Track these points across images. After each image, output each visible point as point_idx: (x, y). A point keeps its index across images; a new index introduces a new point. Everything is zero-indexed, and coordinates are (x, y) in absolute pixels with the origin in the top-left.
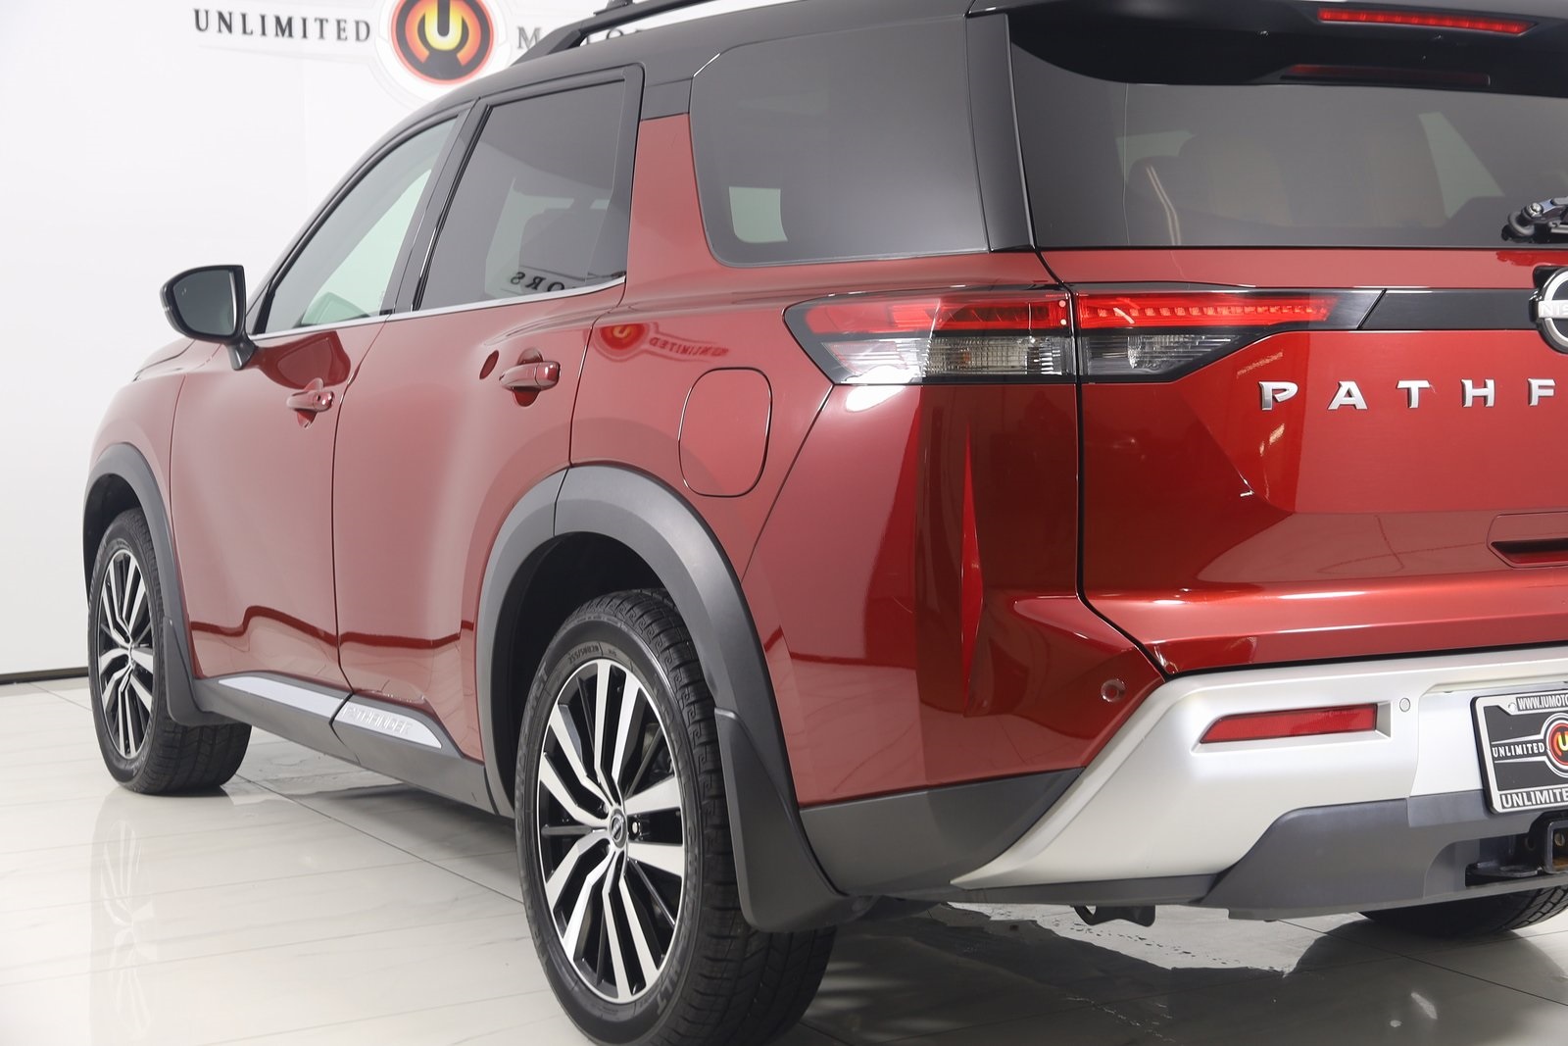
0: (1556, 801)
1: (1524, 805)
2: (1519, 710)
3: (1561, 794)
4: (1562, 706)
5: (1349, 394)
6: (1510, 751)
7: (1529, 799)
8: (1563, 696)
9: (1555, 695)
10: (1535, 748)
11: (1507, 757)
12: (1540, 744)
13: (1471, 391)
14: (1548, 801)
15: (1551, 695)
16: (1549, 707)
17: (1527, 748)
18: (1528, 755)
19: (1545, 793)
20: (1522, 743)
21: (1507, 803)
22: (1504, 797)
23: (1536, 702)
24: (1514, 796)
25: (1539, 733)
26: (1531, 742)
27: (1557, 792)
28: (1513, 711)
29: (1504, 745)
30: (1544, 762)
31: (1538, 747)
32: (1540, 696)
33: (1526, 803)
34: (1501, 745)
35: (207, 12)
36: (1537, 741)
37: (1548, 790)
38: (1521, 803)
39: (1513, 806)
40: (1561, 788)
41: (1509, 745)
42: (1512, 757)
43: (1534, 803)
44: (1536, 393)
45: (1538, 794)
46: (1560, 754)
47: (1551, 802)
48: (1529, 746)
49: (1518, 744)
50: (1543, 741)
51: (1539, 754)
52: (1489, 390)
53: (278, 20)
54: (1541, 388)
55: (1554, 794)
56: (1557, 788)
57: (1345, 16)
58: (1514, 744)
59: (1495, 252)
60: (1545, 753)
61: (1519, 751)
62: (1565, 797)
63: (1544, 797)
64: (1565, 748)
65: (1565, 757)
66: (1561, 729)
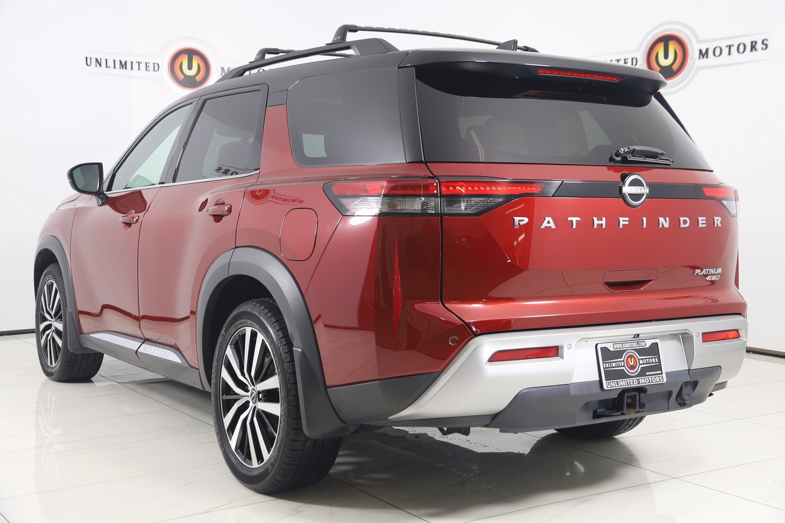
0: (628, 385)
1: (616, 387)
2: (614, 348)
3: (630, 382)
4: (630, 347)
5: (549, 222)
6: (610, 365)
7: (618, 384)
9: (628, 343)
10: (620, 364)
11: (609, 368)
13: (596, 222)
14: (625, 385)
15: (626, 343)
16: (626, 348)
18: (617, 367)
19: (624, 381)
21: (609, 386)
22: (608, 383)
23: (621, 345)
24: (612, 383)
25: (622, 358)
26: (619, 361)
27: (628, 381)
28: (612, 349)
30: (623, 370)
32: (623, 343)
34: (607, 363)
35: (91, 58)
36: (621, 361)
38: (614, 386)
39: (611, 387)
41: (610, 362)
42: (611, 367)
43: (619, 386)
44: (622, 223)
45: (621, 382)
46: (629, 366)
48: (618, 363)
49: (614, 362)
50: (623, 361)
51: (622, 366)
52: (603, 222)
53: (121, 62)
54: (623, 221)
55: (627, 382)
56: (628, 380)
57: (548, 72)
58: (612, 362)
59: (606, 167)
60: (624, 366)
61: (614, 365)
62: (631, 384)
63: (623, 384)
64: (632, 364)
65: (632, 367)
66: (631, 357)
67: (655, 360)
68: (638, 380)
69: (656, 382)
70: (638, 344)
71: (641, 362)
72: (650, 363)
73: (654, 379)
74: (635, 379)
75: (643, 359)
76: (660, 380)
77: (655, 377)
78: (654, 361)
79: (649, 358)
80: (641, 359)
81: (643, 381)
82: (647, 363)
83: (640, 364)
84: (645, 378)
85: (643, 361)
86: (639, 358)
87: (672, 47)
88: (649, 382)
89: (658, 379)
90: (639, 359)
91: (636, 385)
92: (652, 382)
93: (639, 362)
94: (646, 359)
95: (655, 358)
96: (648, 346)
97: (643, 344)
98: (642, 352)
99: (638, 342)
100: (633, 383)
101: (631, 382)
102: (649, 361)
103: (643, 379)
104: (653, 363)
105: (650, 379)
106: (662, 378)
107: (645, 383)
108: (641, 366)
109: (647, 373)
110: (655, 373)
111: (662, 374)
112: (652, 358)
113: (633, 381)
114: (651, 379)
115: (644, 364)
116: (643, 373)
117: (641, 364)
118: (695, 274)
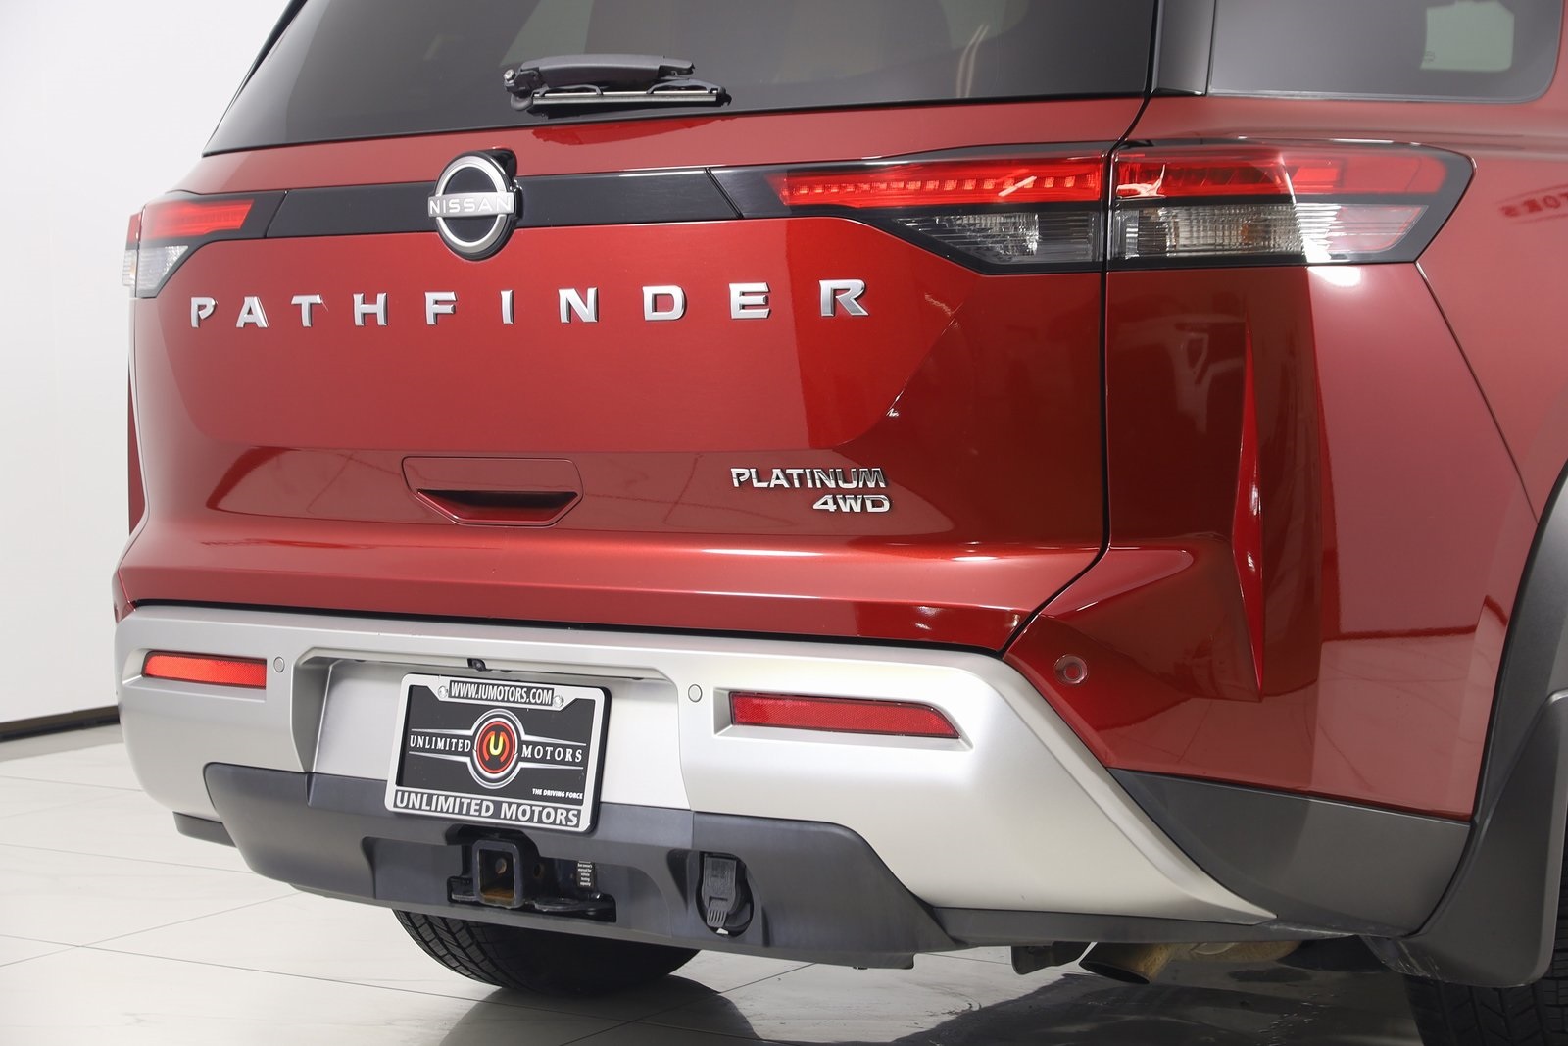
0: (460, 812)
1: (420, 809)
2: (450, 696)
3: (469, 805)
4: (503, 700)
6: (430, 743)
7: (429, 803)
8: (507, 689)
9: (498, 686)
10: (460, 745)
11: (424, 749)
12: (466, 741)
13: (360, 307)
14: (450, 810)
15: (493, 685)
16: (486, 699)
17: (451, 744)
18: (450, 752)
19: (451, 800)
20: (446, 736)
21: (402, 802)
22: (399, 794)
23: (473, 690)
24: (413, 796)
25: (470, 729)
26: (458, 737)
27: (466, 802)
28: (443, 697)
29: (425, 735)
30: (465, 764)
31: (464, 744)
32: (479, 684)
33: (424, 807)
34: (422, 734)
36: (464, 738)
37: (455, 797)
38: (417, 806)
39: (406, 807)
40: (472, 799)
41: (431, 735)
42: (430, 750)
43: (433, 808)
44: (431, 309)
45: (442, 799)
46: (487, 757)
47: (453, 813)
48: (454, 741)
49: (442, 736)
50: (472, 739)
51: (463, 754)
52: (378, 307)
55: (461, 804)
56: (466, 798)
58: (437, 736)
60: (470, 754)
61: (441, 745)
62: (472, 812)
63: (448, 805)
64: (495, 752)
65: (494, 764)
66: (498, 729)
67: (574, 756)
68: (498, 805)
69: (553, 823)
70: (528, 693)
71: (527, 752)
72: (553, 761)
73: (548, 815)
74: (488, 801)
75: (535, 744)
76: (568, 819)
77: (555, 809)
78: (569, 757)
79: (556, 746)
80: (528, 743)
81: (515, 813)
82: (543, 760)
83: (521, 759)
84: (519, 805)
85: (532, 751)
86: (525, 737)
88: (531, 820)
89: (561, 816)
90: (522, 743)
91: (485, 817)
92: (540, 821)
93: (520, 751)
94: (545, 745)
95: (575, 748)
96: (557, 706)
97: (546, 697)
98: (536, 721)
99: (530, 689)
100: (476, 809)
101: (473, 807)
102: (552, 753)
103: (514, 807)
104: (563, 762)
105: (537, 810)
106: (578, 816)
107: (517, 819)
108: (522, 765)
109: (538, 792)
110: (560, 794)
111: (580, 802)
112: (565, 747)
113: (481, 805)
114: (540, 813)
115: (533, 759)
116: (521, 787)
117: (526, 759)
118: (736, 484)
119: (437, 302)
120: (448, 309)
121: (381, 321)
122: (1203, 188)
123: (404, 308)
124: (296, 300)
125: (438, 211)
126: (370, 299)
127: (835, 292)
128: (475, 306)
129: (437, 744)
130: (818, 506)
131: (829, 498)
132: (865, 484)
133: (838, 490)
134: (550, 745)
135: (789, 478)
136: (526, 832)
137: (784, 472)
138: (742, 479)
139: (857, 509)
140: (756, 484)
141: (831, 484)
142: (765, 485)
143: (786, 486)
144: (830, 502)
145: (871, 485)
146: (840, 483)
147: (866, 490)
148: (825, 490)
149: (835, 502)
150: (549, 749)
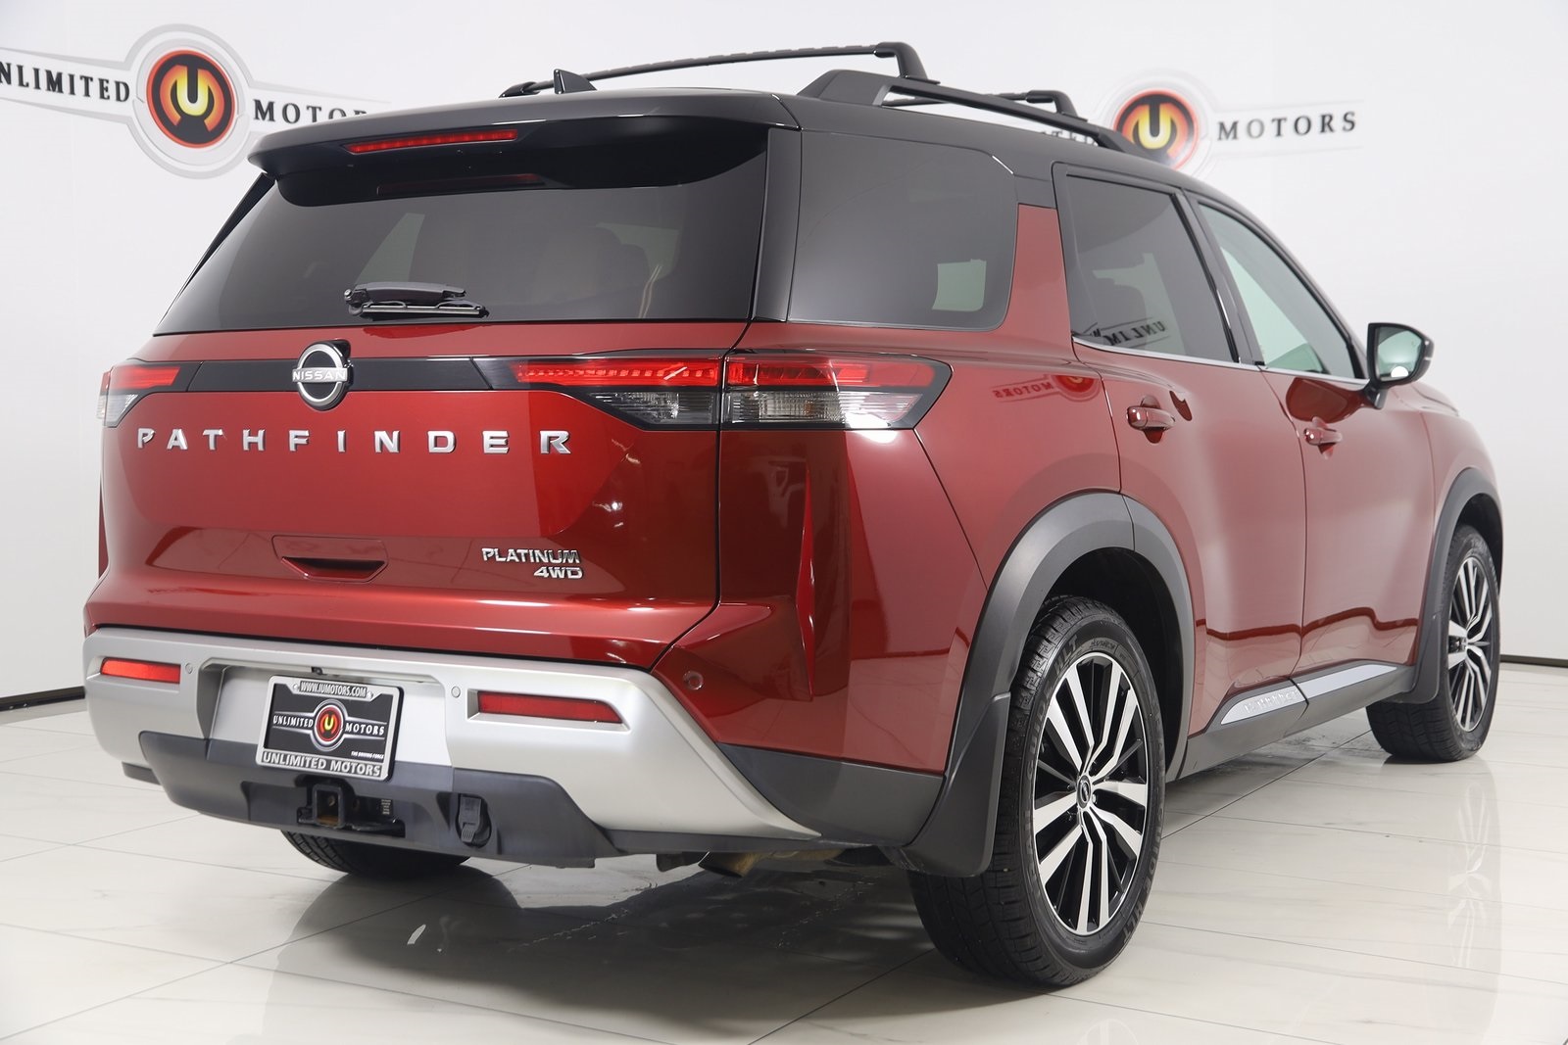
1: (278, 764)
2: (300, 691)
3: (310, 762)
4: (334, 694)
6: (287, 720)
7: (285, 760)
8: (337, 687)
9: (331, 685)
10: (306, 723)
11: (282, 725)
12: (310, 720)
13: (247, 438)
14: (298, 765)
15: (328, 684)
16: (324, 693)
17: (300, 722)
18: (299, 727)
19: (299, 758)
20: (297, 717)
21: (267, 759)
22: (266, 754)
23: (315, 687)
24: (274, 755)
25: (313, 712)
26: (305, 718)
27: (308, 760)
28: (296, 692)
29: (283, 716)
30: (309, 735)
31: (308, 722)
32: (319, 683)
33: (280, 763)
34: (280, 715)
36: (309, 718)
37: (301, 757)
38: (277, 762)
39: (270, 762)
40: (312, 758)
41: (286, 717)
42: (286, 726)
43: (286, 764)
44: (293, 441)
45: (293, 757)
46: (323, 731)
47: (300, 766)
48: (302, 720)
49: (295, 717)
51: (307, 728)
52: (259, 439)
55: (305, 762)
56: (309, 757)
58: (291, 716)
60: (312, 728)
61: (293, 722)
62: (312, 765)
63: (296, 761)
64: (328, 727)
65: (327, 735)
66: (331, 713)
67: (379, 731)
68: (329, 762)
69: (364, 774)
70: (350, 690)
71: (349, 728)
72: (365, 734)
73: (361, 769)
74: (323, 759)
75: (354, 723)
76: (373, 772)
77: (366, 765)
78: (375, 732)
79: (367, 725)
80: (350, 722)
81: (340, 767)
82: (359, 733)
83: (345, 732)
84: (343, 762)
85: (353, 728)
86: (348, 718)
87: (1166, 116)
88: (350, 772)
89: (369, 770)
90: (345, 722)
91: (321, 770)
92: (356, 772)
93: (344, 727)
94: (360, 724)
95: (379, 726)
96: (369, 699)
97: (362, 692)
98: (355, 708)
99: (352, 687)
100: (315, 764)
101: (313, 763)
102: (365, 729)
103: (339, 763)
104: (371, 734)
105: (354, 766)
106: (380, 769)
107: (341, 771)
108: (345, 736)
109: (354, 754)
110: (369, 755)
111: (382, 761)
112: (373, 725)
113: (318, 762)
114: (356, 768)
115: (352, 733)
116: (345, 750)
117: (348, 733)
118: (486, 559)
119: (296, 437)
120: (303, 441)
121: (261, 448)
122: (782, 380)
123: (276, 440)
124: (206, 432)
125: (298, 378)
126: (253, 433)
127: (550, 438)
128: (321, 440)
129: (288, 721)
130: (537, 573)
131: (544, 568)
132: (567, 560)
133: (549, 564)
134: (363, 723)
135: (519, 556)
136: (347, 780)
137: (515, 551)
138: (489, 555)
139: (562, 576)
140: (498, 559)
141: (545, 560)
142: (503, 559)
143: (517, 560)
144: (545, 571)
145: (571, 561)
146: (551, 559)
147: (567, 564)
148: (542, 564)
149: (548, 571)
150: (363, 726)
